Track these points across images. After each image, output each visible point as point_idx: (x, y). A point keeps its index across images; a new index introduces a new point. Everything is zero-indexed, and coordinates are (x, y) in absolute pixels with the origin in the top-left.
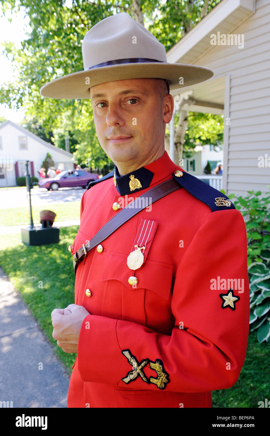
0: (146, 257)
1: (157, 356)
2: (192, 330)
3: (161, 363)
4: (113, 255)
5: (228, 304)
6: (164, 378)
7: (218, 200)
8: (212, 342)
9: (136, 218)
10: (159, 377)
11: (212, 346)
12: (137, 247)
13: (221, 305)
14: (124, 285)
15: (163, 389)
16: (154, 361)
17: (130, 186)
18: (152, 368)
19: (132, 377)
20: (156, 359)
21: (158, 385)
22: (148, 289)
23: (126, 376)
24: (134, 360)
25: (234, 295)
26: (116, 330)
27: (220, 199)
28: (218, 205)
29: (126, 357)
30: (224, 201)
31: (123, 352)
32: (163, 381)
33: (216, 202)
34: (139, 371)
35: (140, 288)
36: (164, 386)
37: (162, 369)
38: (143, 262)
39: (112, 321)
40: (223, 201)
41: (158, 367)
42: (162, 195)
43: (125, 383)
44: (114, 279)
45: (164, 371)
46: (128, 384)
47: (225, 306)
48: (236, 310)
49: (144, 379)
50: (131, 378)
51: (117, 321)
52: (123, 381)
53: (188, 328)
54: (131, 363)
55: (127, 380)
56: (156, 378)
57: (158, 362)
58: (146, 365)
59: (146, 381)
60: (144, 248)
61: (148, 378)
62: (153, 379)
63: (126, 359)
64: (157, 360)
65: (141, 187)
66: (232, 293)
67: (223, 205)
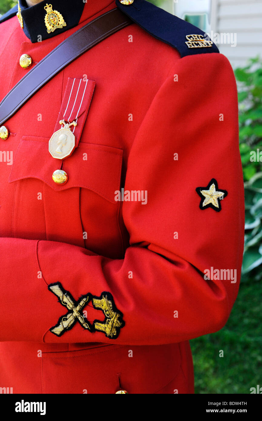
0: (78, 138)
1: (103, 287)
2: (156, 245)
3: (110, 298)
4: (26, 140)
5: (210, 202)
6: (115, 320)
7: (192, 38)
8: (187, 261)
9: (60, 76)
10: (108, 319)
11: (187, 266)
12: (64, 123)
13: (198, 204)
14: (46, 184)
15: (115, 337)
16: (99, 295)
17: (47, 25)
18: (96, 306)
19: (66, 324)
20: (102, 291)
21: (107, 333)
22: (85, 187)
23: (56, 323)
24: (68, 297)
25: (220, 188)
26: (37, 255)
27: (194, 36)
28: (190, 46)
29: (55, 295)
30: (201, 39)
31: (51, 288)
32: (114, 324)
33: (188, 41)
34: (77, 315)
35: (72, 187)
36: (117, 333)
37: (111, 306)
38: (74, 145)
39: (31, 244)
40: (198, 39)
41: (105, 305)
42: (100, 37)
43: (56, 336)
44: (29, 176)
45: (115, 309)
46: (61, 337)
47: (205, 205)
48: (222, 211)
49: (84, 325)
50: (65, 327)
51: (38, 242)
52: (53, 333)
53: (150, 244)
54: (64, 302)
55: (58, 330)
56: (104, 322)
57: (105, 297)
58: (86, 304)
59: (88, 329)
60: (74, 124)
61: (92, 323)
62: (99, 324)
63: (56, 298)
64: (104, 294)
65: (65, 25)
66: (215, 186)
67: (199, 46)
